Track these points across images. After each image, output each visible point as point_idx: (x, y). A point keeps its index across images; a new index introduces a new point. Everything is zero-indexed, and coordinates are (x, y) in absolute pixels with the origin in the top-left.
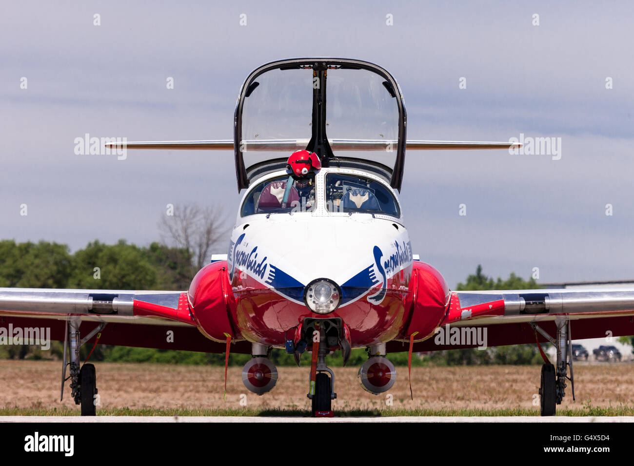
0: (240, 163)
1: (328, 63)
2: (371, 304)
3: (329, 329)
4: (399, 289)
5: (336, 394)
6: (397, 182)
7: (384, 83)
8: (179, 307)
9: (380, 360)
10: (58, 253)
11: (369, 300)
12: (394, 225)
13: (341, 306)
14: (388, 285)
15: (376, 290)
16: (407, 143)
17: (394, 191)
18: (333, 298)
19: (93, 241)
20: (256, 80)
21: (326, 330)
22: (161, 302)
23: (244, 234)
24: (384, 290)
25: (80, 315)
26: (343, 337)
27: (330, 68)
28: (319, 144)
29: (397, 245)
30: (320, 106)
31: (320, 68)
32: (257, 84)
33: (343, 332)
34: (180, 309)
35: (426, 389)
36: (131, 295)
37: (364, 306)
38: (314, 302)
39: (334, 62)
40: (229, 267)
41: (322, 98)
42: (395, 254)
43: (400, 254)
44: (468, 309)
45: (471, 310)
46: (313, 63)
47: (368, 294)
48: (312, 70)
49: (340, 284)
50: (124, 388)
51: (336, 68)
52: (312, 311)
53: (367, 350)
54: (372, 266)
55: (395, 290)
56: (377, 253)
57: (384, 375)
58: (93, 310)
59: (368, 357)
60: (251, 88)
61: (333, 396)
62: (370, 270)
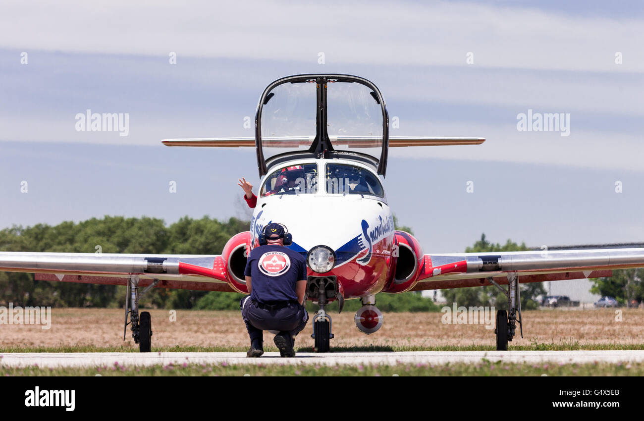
0: (261, 156)
1: (327, 78)
2: (359, 265)
3: (328, 284)
4: (382, 253)
5: (333, 335)
6: (382, 170)
7: (371, 93)
8: (214, 267)
9: (370, 308)
10: (157, 226)
11: (358, 262)
12: (379, 203)
13: (336, 267)
14: (374, 250)
15: (363, 254)
16: (390, 138)
17: (380, 177)
18: (329, 261)
19: (183, 217)
20: (272, 92)
21: (325, 285)
22: (199, 264)
23: (262, 211)
24: (370, 254)
25: (139, 274)
26: (338, 291)
27: (329, 81)
28: (322, 140)
29: (381, 219)
30: (322, 111)
31: (322, 82)
32: (272, 94)
33: (338, 287)
34: (215, 269)
35: (433, 330)
36: (178, 259)
37: (353, 266)
38: (315, 264)
39: (332, 77)
40: (251, 236)
41: (324, 104)
42: (379, 226)
43: (383, 226)
44: (438, 268)
45: (440, 269)
46: (316, 78)
47: (357, 257)
48: (315, 83)
49: (335, 250)
50: (201, 330)
51: (334, 81)
52: (313, 271)
53: (361, 300)
54: (361, 235)
55: (379, 254)
56: (365, 225)
57: (373, 319)
58: (148, 270)
59: (362, 305)
60: (267, 98)
61: (331, 336)
62: (359, 238)
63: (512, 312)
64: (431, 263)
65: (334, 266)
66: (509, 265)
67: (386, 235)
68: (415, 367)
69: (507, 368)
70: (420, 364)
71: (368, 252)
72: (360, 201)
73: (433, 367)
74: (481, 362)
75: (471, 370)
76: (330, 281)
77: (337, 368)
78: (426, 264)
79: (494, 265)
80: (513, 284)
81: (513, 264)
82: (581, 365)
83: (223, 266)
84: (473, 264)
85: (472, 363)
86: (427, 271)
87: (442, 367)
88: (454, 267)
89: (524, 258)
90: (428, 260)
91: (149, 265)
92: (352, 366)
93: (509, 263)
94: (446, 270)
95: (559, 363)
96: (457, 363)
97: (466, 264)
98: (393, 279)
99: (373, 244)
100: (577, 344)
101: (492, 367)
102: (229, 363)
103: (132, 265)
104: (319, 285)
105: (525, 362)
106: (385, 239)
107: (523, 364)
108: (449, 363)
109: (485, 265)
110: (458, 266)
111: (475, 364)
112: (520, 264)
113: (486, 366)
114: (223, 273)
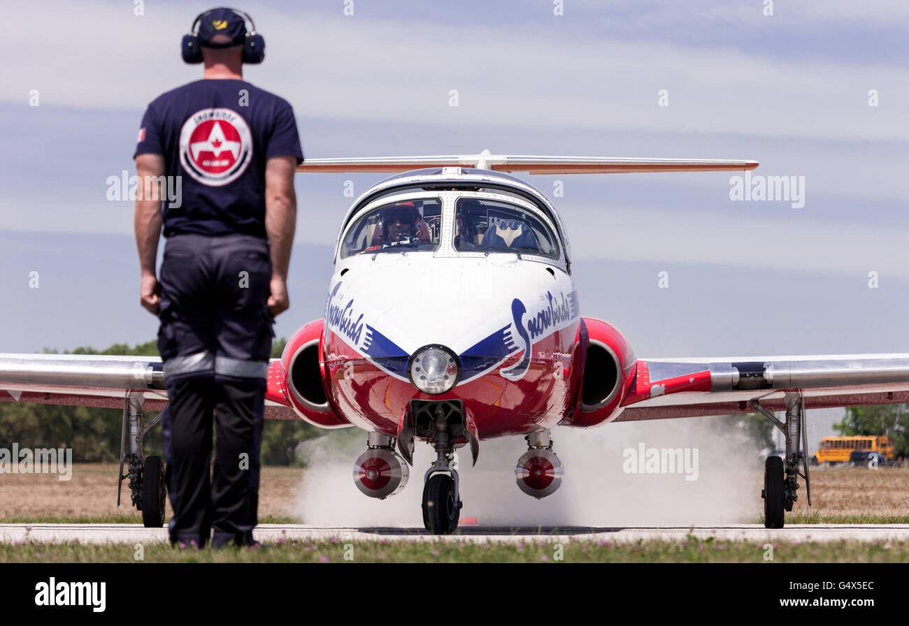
63: (791, 461)
64: (648, 374)
65: (456, 382)
66: (785, 378)
67: (560, 326)
68: (596, 545)
69: (722, 547)
70: (601, 541)
71: (523, 357)
72: (513, 265)
73: (619, 545)
74: (686, 539)
75: (671, 550)
76: (454, 408)
77: (488, 546)
78: (638, 376)
79: (759, 379)
80: (794, 412)
81: (792, 378)
82: (823, 544)
83: (282, 378)
84: (722, 378)
85: (674, 541)
86: (639, 388)
87: (631, 545)
88: (689, 381)
89: (812, 367)
90: (643, 369)
91: (155, 375)
92: (508, 544)
93: (785, 375)
94: (672, 388)
95: (792, 542)
96: (652, 541)
97: (710, 376)
98: (578, 403)
99: (533, 342)
100: (816, 515)
101: (702, 547)
102: (340, 539)
103: (125, 376)
104: (436, 416)
105: (746, 540)
106: (557, 334)
107: (742, 542)
108: (641, 540)
109: (744, 379)
110: (696, 380)
111: (678, 542)
112: (804, 378)
113: (692, 544)
114: (281, 391)
